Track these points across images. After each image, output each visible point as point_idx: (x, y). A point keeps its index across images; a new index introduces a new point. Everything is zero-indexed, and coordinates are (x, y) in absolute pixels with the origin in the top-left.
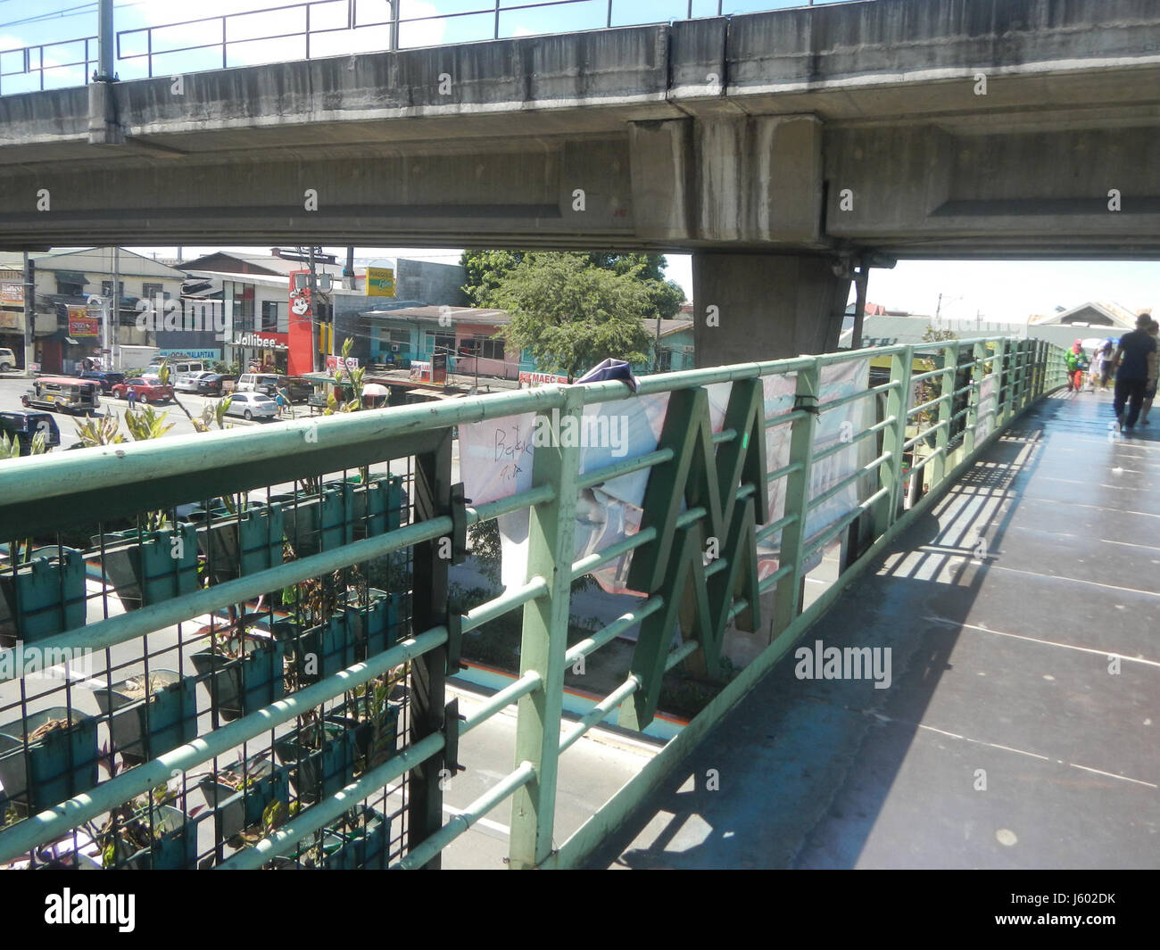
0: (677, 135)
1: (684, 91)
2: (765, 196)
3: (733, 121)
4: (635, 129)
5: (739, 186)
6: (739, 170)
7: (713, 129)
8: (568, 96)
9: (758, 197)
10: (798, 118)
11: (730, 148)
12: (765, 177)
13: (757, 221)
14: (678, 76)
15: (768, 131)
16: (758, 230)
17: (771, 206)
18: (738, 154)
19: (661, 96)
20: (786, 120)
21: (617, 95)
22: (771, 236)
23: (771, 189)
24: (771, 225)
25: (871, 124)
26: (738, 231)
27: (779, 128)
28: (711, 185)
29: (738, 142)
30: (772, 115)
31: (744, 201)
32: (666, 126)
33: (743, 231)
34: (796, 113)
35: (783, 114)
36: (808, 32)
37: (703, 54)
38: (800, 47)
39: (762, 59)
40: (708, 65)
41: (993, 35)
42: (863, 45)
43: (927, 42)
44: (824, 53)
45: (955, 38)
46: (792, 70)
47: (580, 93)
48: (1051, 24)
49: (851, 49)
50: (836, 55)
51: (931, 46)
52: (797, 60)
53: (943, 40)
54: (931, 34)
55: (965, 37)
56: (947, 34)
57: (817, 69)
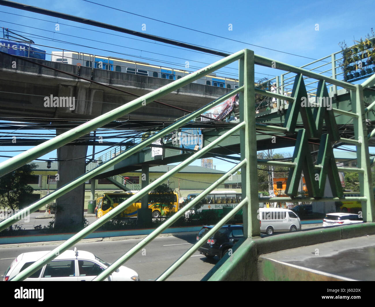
0: (72, 89)
1: (82, 80)
2: (91, 105)
3: (86, 89)
4: (61, 86)
5: (86, 102)
6: (86, 99)
7: (81, 90)
8: (52, 75)
9: (90, 105)
10: (100, 91)
11: (85, 94)
12: (92, 101)
13: (89, 110)
14: (81, 77)
15: (94, 92)
16: (89, 112)
17: (93, 107)
18: (86, 95)
19: (77, 80)
20: (98, 90)
21: (65, 78)
22: (92, 114)
23: (93, 104)
24: (92, 111)
25: (111, 95)
26: (84, 112)
27: (96, 92)
28: (79, 101)
29: (86, 93)
30: (94, 89)
31: (86, 106)
32: (69, 87)
33: (86, 112)
35: (97, 89)
36: (109, 75)
37: (87, 74)
38: (108, 77)
39: (100, 78)
40: (88, 76)
41: (140, 83)
42: (119, 80)
43: (130, 81)
44: (112, 79)
45: (135, 82)
46: (106, 81)
47: (55, 75)
48: (149, 83)
49: (117, 80)
50: (114, 80)
51: (131, 82)
52: (107, 79)
53: (133, 82)
54: (131, 80)
55: (136, 82)
56: (133, 81)
57: (111, 82)
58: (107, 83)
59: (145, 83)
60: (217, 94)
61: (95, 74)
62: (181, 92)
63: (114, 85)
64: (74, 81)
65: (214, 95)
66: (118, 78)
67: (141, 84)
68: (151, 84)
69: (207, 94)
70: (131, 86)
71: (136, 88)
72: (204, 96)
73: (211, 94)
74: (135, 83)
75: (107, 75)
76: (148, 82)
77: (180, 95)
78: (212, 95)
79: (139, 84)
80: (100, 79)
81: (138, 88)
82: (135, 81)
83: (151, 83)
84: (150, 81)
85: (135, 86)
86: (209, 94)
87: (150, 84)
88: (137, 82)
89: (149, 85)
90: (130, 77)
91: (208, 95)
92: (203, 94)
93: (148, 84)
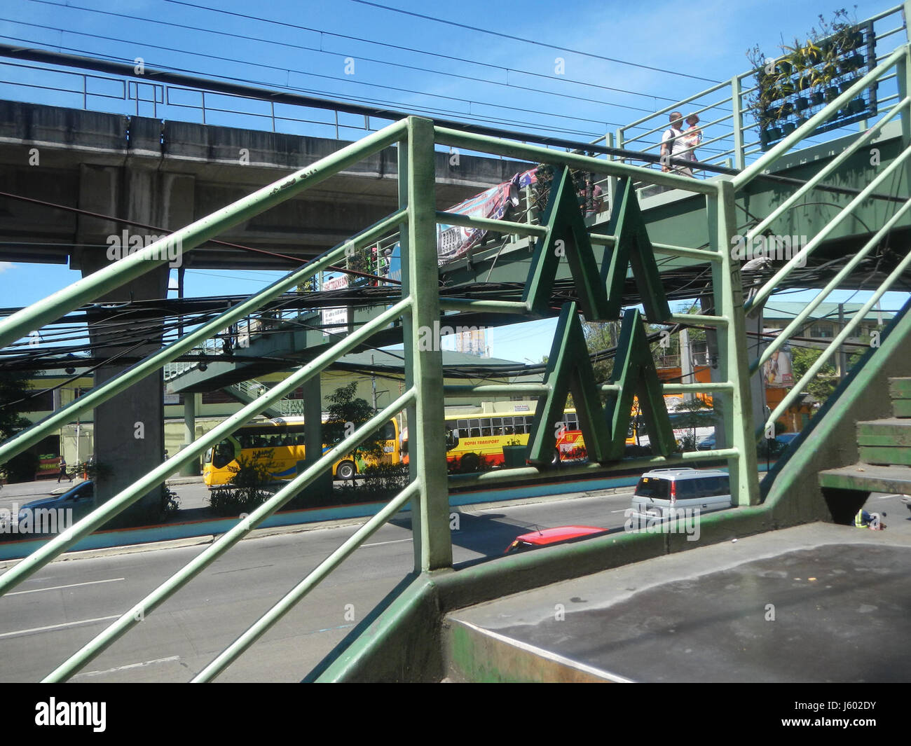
0: (114, 176)
1: (139, 152)
2: (166, 214)
3: (150, 173)
4: (86, 169)
5: (152, 207)
6: (152, 198)
7: (138, 175)
8: (59, 142)
9: (163, 214)
10: (186, 176)
11: (147, 186)
12: (167, 204)
13: (161, 226)
14: (135, 143)
15: (170, 180)
17: (170, 219)
18: (152, 190)
19: (125, 152)
20: (179, 176)
21: (95, 147)
23: (170, 210)
24: (169, 229)
25: (214, 185)
27: (175, 180)
28: (134, 205)
29: (152, 183)
30: (174, 172)
31: (154, 216)
32: (106, 169)
34: (186, 174)
35: (179, 173)
36: (206, 136)
37: (150, 136)
38: (203, 142)
39: (183, 144)
40: (153, 141)
41: (286, 153)
42: (232, 147)
43: (260, 151)
44: (215, 147)
45: (271, 151)
46: (200, 152)
47: (68, 142)
48: (307, 153)
49: (227, 147)
50: (220, 149)
51: (262, 153)
52: (202, 147)
53: (267, 151)
54: (263, 147)
55: (276, 152)
56: (268, 149)
57: (211, 153)
58: (202, 156)
59: (298, 152)
60: (479, 174)
61: (171, 137)
62: (389, 173)
63: (221, 161)
64: (118, 156)
65: (472, 178)
66: (228, 143)
67: (288, 156)
68: (313, 156)
69: (455, 175)
70: (264, 162)
71: (276, 166)
72: (448, 181)
73: (465, 176)
74: (274, 154)
75: (202, 137)
76: (305, 150)
77: (387, 179)
78: (467, 178)
79: (283, 155)
80: (185, 146)
81: (282, 166)
82: (273, 149)
83: (313, 153)
84: (311, 147)
85: (273, 162)
86: (459, 176)
87: (310, 155)
88: (279, 150)
89: (307, 157)
90: (259, 141)
91: (456, 178)
92: (446, 177)
93: (305, 154)
